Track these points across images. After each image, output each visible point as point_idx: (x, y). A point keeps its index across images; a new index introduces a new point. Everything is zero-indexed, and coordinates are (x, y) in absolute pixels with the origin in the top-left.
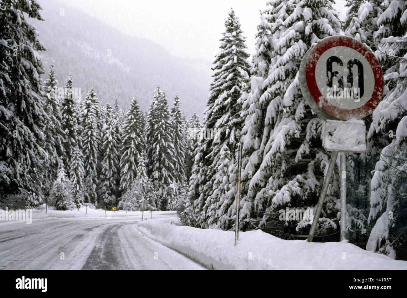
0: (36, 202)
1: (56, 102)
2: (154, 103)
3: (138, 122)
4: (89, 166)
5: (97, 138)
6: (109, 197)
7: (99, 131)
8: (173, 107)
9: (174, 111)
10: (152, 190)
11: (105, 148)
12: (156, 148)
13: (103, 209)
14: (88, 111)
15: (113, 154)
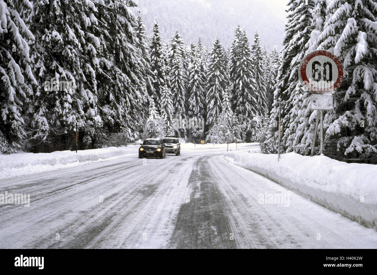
0: (132, 139)
1: (144, 46)
2: (235, 41)
3: (221, 60)
4: (177, 103)
5: (183, 77)
6: (198, 131)
7: (185, 70)
8: (253, 43)
9: (254, 48)
10: (237, 124)
11: (192, 86)
12: (239, 84)
13: (193, 143)
14: (175, 52)
15: (199, 91)
